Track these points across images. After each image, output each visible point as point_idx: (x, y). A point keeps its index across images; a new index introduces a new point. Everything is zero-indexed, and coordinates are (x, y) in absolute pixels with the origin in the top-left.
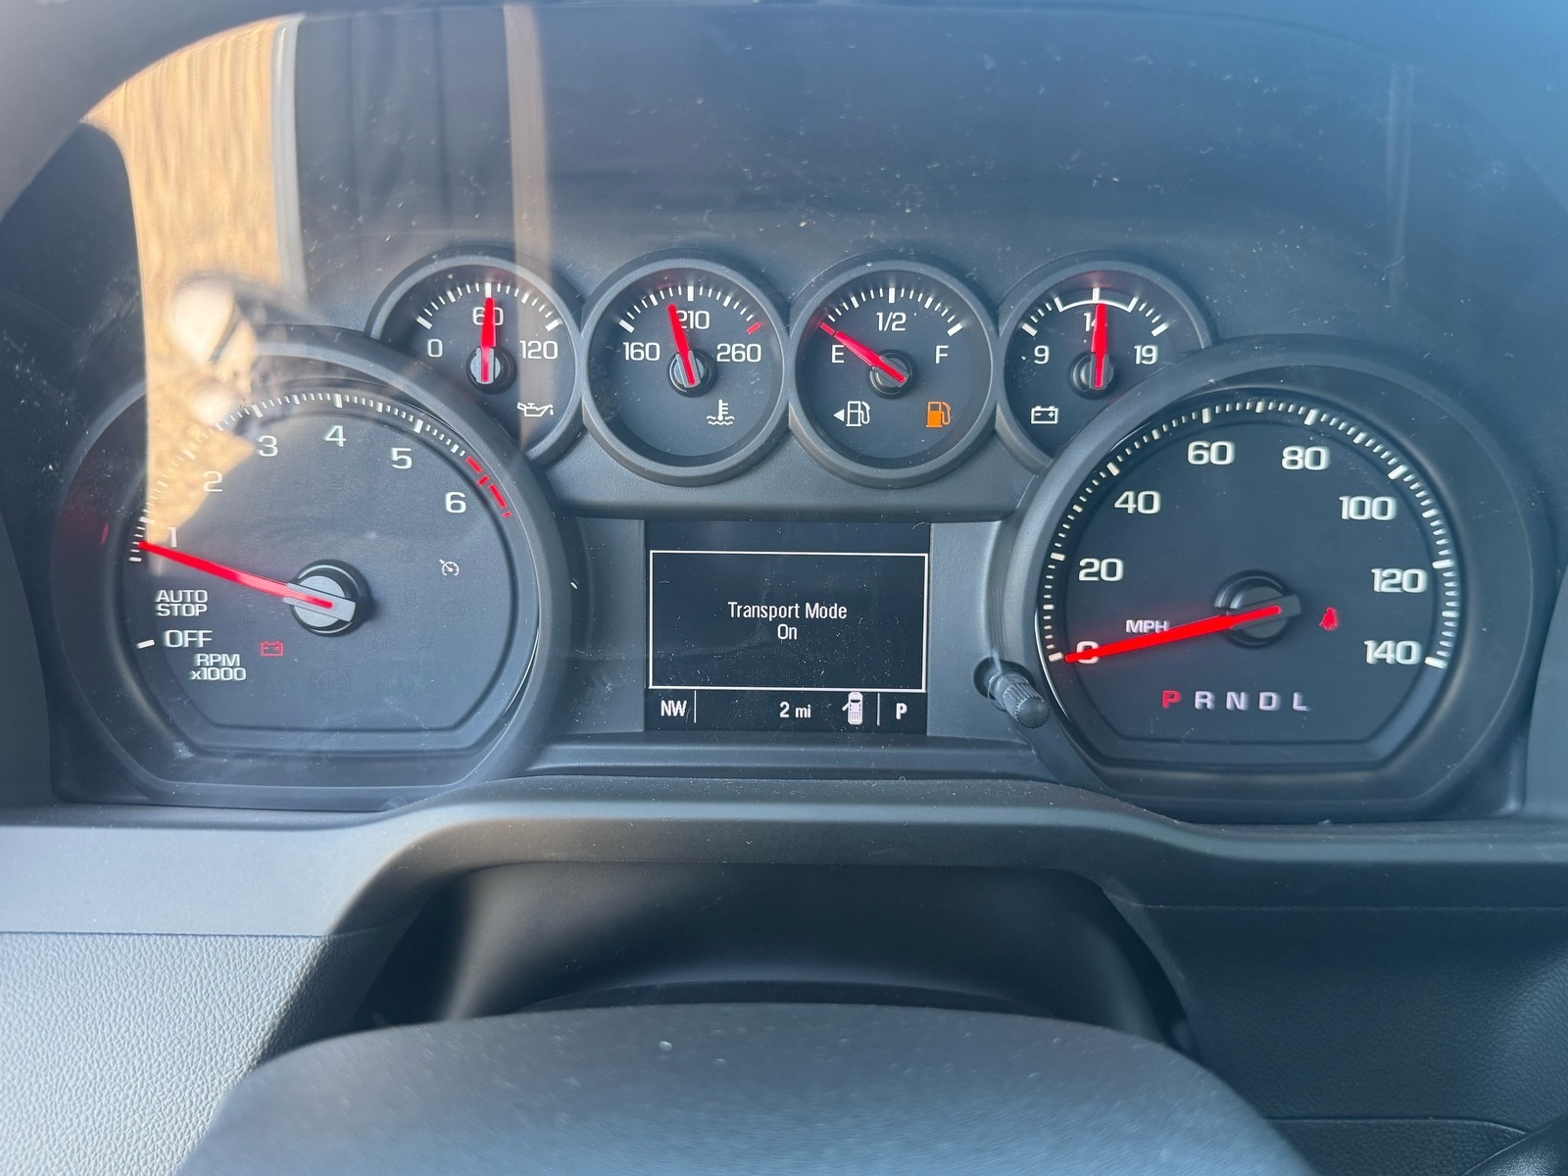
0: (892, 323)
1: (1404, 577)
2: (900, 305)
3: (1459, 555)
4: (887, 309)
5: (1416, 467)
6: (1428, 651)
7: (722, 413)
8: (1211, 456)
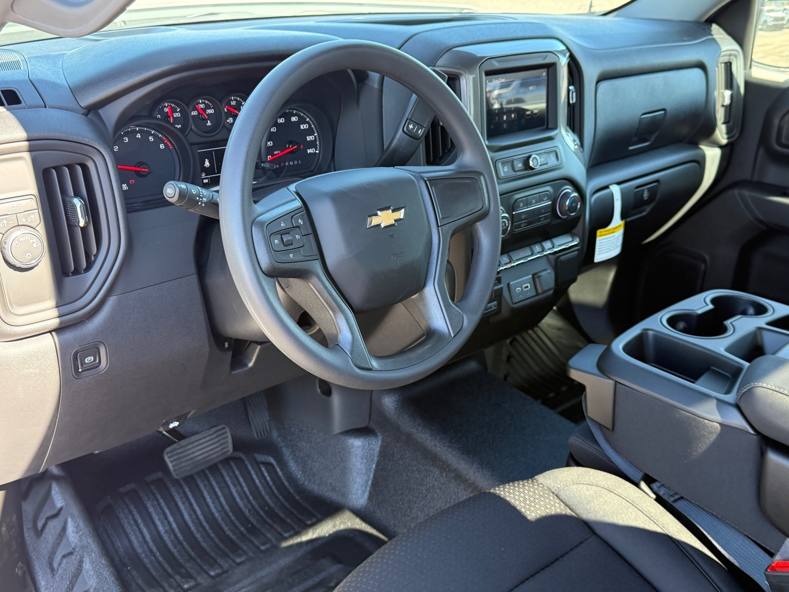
0: (233, 103)
1: (311, 137)
2: (234, 100)
3: (318, 133)
4: (232, 101)
5: (310, 119)
6: (316, 150)
7: (209, 124)
8: (281, 121)
